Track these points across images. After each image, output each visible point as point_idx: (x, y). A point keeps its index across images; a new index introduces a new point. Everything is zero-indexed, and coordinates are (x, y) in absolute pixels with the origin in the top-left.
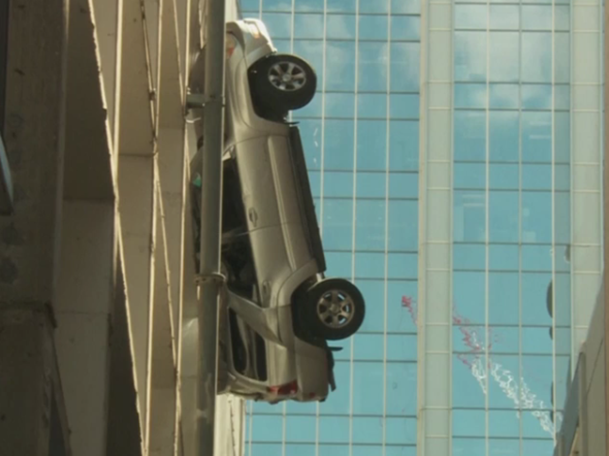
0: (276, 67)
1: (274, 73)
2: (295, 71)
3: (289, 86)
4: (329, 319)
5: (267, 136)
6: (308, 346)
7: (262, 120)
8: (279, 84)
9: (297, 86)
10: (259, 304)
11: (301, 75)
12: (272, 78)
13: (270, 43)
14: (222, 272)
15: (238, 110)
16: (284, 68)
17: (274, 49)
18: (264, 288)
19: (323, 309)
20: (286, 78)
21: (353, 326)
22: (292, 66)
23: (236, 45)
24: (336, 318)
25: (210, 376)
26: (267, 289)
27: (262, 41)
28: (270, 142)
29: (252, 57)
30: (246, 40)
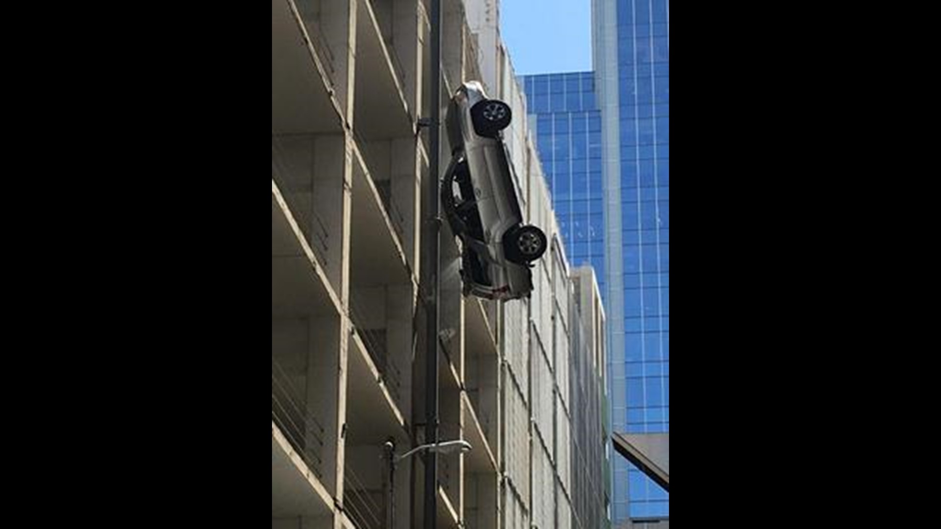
0: (488, 107)
1: (487, 110)
2: (499, 109)
3: (495, 117)
4: (526, 249)
5: (483, 146)
6: (514, 265)
7: (481, 138)
8: (489, 116)
9: (500, 117)
10: (485, 243)
11: (502, 111)
12: (485, 113)
13: (484, 94)
14: (442, 217)
15: (467, 135)
16: (493, 108)
17: (486, 97)
18: (487, 234)
19: (522, 243)
20: (494, 113)
21: (539, 254)
22: (497, 106)
23: (463, 97)
24: (530, 249)
25: (433, 277)
26: (489, 233)
27: (479, 92)
28: (486, 149)
29: (473, 103)
30: (469, 93)
